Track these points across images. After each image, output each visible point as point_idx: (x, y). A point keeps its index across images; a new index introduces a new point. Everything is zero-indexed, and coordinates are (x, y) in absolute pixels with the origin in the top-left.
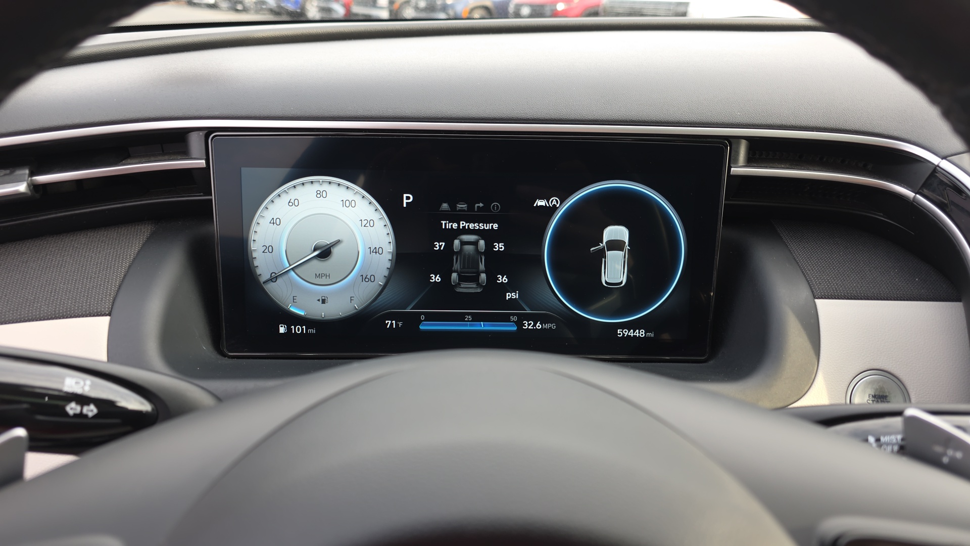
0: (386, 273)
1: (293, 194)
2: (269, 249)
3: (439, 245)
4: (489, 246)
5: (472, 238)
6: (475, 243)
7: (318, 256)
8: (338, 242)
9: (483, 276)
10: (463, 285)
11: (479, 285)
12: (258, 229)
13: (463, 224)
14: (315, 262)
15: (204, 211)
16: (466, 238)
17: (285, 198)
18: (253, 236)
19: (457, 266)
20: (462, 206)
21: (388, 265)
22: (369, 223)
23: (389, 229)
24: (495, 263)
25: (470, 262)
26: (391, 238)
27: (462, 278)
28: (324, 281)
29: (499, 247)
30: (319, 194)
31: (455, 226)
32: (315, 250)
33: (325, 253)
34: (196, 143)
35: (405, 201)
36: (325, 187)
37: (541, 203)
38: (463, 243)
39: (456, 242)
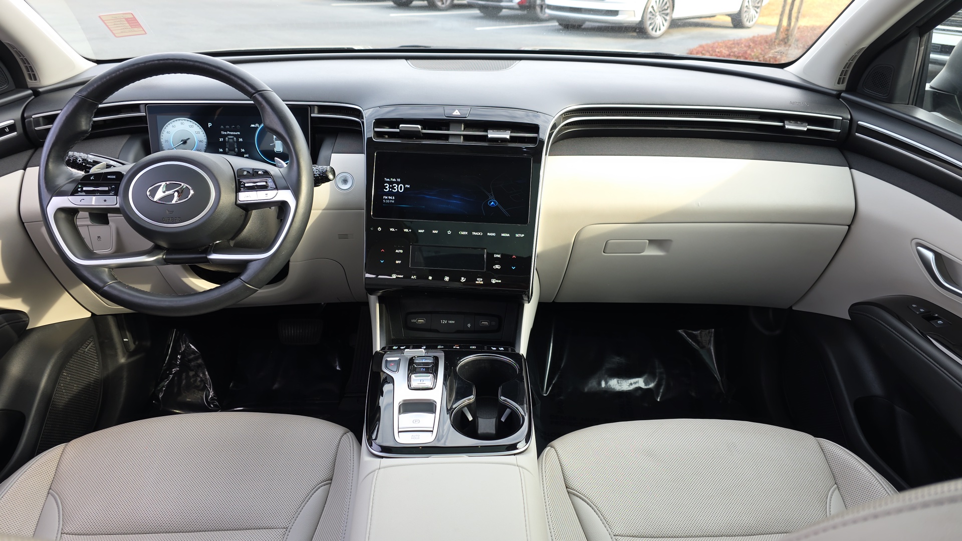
0: (205, 148)
1: (174, 124)
2: (167, 141)
3: (221, 140)
4: (238, 139)
5: (232, 137)
6: (233, 139)
7: (182, 143)
8: (189, 139)
9: (236, 149)
10: (231, 151)
11: (235, 152)
12: (163, 135)
13: (228, 132)
14: (182, 145)
15: (145, 130)
16: (229, 137)
17: (171, 125)
18: (161, 137)
19: (227, 146)
20: (228, 127)
21: (205, 146)
22: (198, 133)
23: (205, 134)
24: (240, 145)
25: (232, 145)
26: (206, 137)
28: (186, 149)
29: (241, 140)
30: (182, 123)
31: (226, 133)
32: (182, 141)
33: (185, 142)
34: (142, 107)
35: (209, 125)
36: (184, 121)
37: (253, 126)
38: (229, 139)
39: (227, 138)
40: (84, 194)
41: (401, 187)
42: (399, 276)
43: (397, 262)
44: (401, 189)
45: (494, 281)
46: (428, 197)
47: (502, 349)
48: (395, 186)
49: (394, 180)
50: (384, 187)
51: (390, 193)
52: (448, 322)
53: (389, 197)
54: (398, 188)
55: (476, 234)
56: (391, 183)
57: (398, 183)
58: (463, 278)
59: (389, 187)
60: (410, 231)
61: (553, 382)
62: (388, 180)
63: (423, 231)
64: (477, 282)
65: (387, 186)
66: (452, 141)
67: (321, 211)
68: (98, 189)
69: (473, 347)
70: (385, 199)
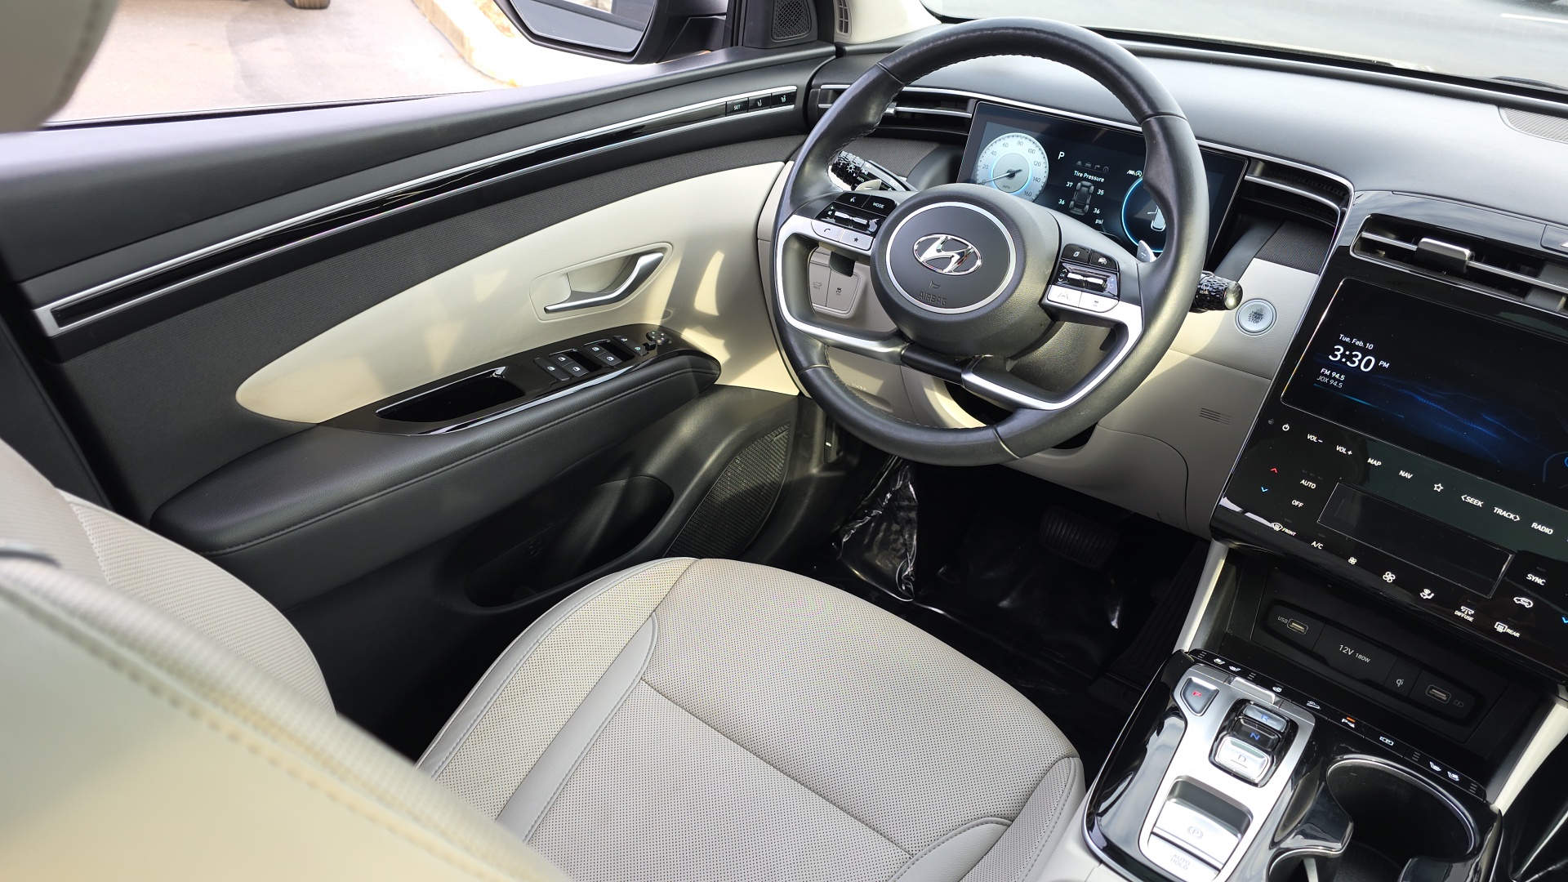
0: (1038, 193)
1: (1007, 141)
2: (986, 167)
3: (1070, 184)
4: (1096, 190)
5: (1088, 184)
6: (1089, 187)
7: (1008, 176)
8: (1020, 171)
9: (1086, 208)
10: (1075, 209)
11: (1082, 214)
12: (984, 155)
13: (1086, 175)
14: (1006, 178)
15: (961, 142)
16: (1085, 183)
17: (1002, 142)
18: (981, 158)
19: (1075, 198)
20: (1088, 165)
21: (1040, 188)
22: (1038, 164)
23: (1047, 169)
24: (1096, 201)
25: (1083, 197)
26: (1046, 175)
27: (1075, 205)
28: (1007, 189)
29: (1101, 192)
30: (1019, 143)
31: (1081, 175)
32: (1009, 172)
33: (1012, 175)
34: (971, 104)
35: (1060, 156)
36: (1023, 140)
37: (1131, 172)
38: (1082, 186)
39: (1079, 184)
40: (833, 221)
41: (1369, 362)
42: (1287, 531)
43: (1296, 503)
44: (1366, 366)
45: (1500, 628)
46: (1422, 400)
47: (1455, 777)
48: (1357, 356)
49: (1360, 344)
50: (1333, 353)
51: (1338, 367)
52: (1354, 654)
53: (1334, 374)
54: (1360, 361)
55: (1505, 514)
56: (1350, 347)
57: (1365, 352)
58: (1427, 591)
59: (1343, 355)
60: (1350, 453)
61: (1550, 869)
62: (1348, 340)
63: (1379, 463)
64: (1457, 613)
65: (1339, 350)
66: (1533, 301)
67: (1186, 357)
68: (854, 219)
69: (1387, 741)
70: (1323, 374)
